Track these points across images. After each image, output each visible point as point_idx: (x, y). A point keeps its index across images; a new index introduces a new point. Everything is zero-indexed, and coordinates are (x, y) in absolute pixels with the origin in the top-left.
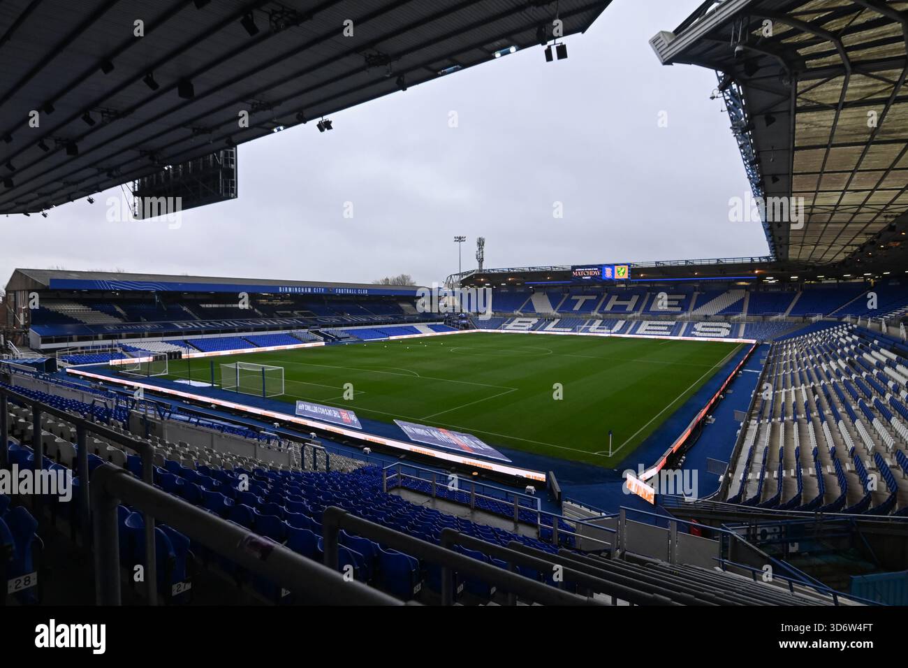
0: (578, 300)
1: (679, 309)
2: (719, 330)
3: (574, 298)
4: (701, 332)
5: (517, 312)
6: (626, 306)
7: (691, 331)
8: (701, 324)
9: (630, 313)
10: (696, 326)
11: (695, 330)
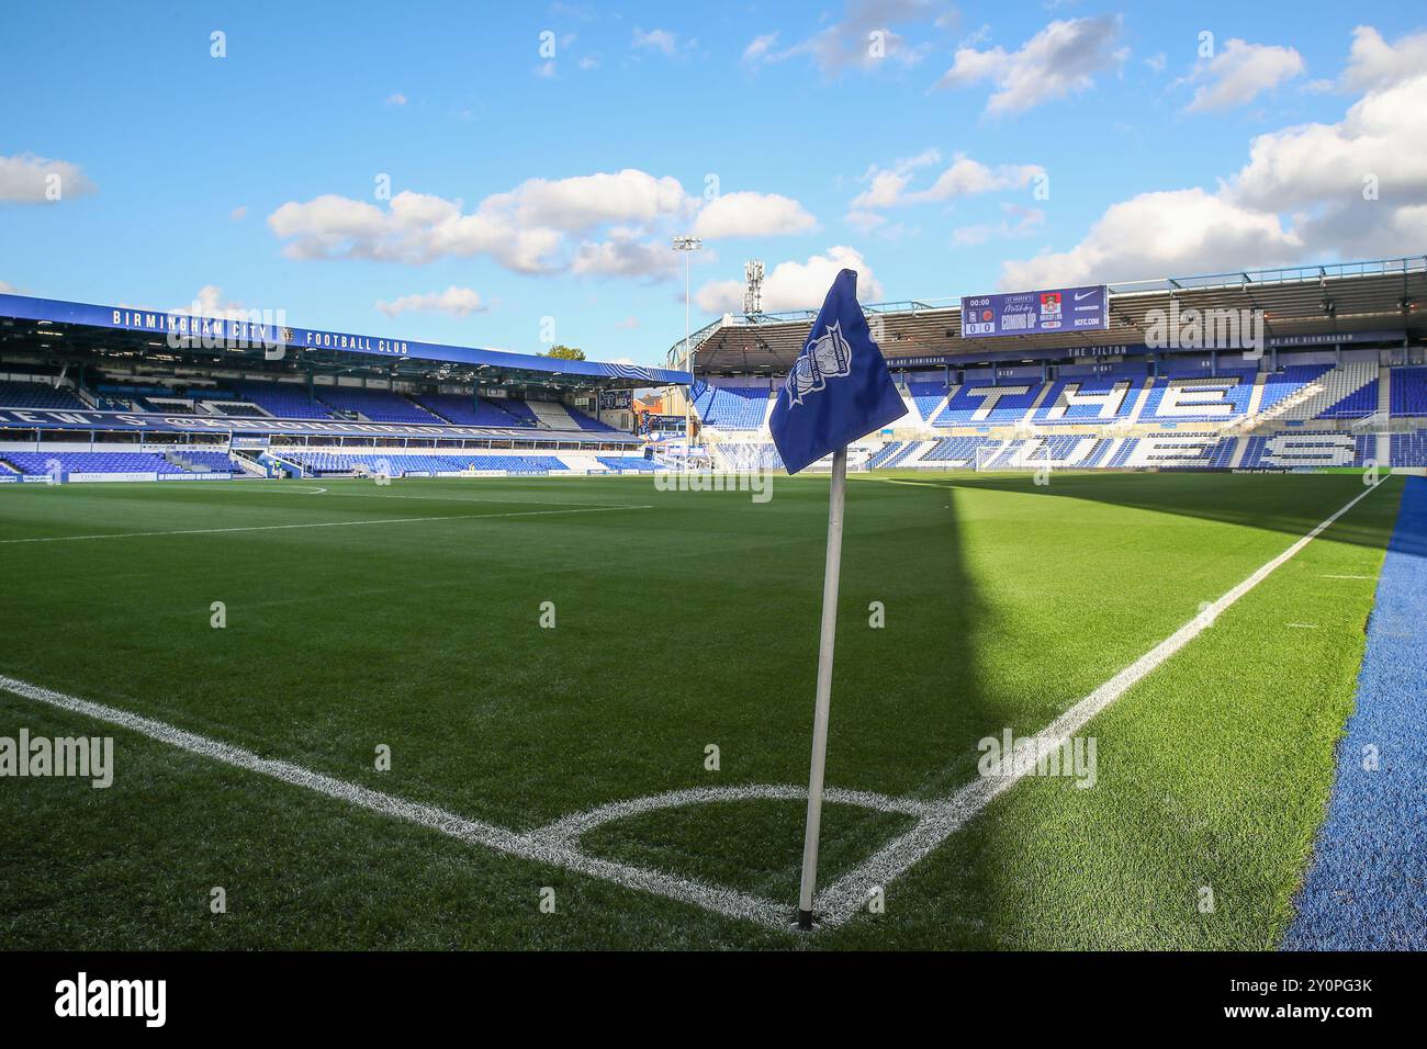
0: (984, 398)
1: (1226, 410)
2: (1327, 451)
3: (973, 393)
4: (1285, 457)
6: (1100, 407)
7: (1258, 455)
8: (1282, 440)
9: (1107, 422)
10: (1269, 445)
11: (1269, 453)
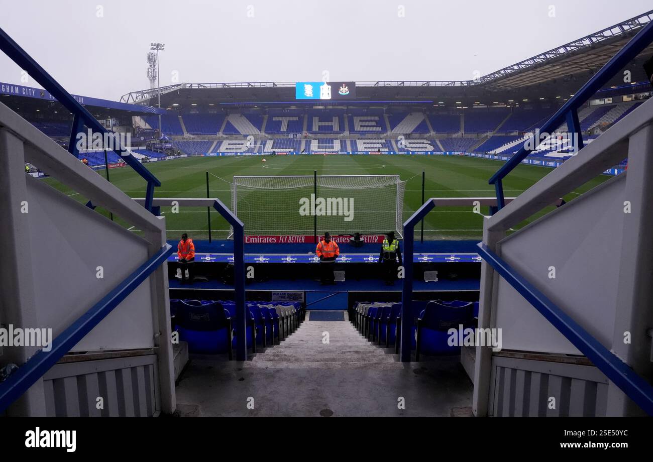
0: (281, 122)
2: (424, 145)
3: (275, 119)
4: (412, 148)
5: (220, 134)
8: (407, 141)
11: (406, 146)
